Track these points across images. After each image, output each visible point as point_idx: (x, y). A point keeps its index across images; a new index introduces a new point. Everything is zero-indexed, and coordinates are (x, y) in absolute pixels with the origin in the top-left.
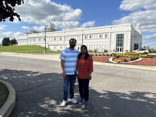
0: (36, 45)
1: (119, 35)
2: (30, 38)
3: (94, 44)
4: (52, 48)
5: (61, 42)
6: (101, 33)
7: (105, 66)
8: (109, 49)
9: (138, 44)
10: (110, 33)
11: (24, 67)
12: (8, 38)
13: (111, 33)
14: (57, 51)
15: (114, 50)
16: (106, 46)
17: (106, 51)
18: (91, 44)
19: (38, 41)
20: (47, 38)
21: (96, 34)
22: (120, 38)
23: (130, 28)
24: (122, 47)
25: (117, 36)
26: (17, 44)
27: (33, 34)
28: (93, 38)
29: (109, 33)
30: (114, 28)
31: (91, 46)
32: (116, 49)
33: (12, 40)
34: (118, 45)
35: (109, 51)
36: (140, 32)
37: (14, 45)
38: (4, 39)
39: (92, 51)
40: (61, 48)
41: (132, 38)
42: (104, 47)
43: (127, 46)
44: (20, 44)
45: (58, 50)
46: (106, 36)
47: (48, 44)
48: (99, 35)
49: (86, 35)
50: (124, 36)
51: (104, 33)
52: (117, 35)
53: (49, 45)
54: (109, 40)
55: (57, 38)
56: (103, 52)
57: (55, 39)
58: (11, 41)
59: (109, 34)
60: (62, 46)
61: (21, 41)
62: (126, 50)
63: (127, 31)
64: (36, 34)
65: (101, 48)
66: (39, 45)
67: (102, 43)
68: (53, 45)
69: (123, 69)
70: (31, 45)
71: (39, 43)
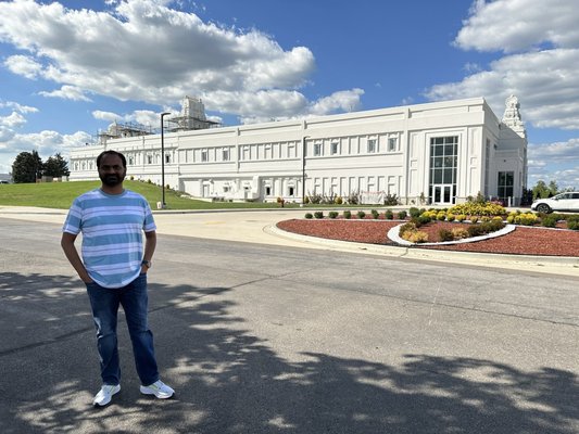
0: (136, 178)
1: (439, 140)
3: (348, 174)
4: (193, 190)
5: (229, 169)
6: (375, 135)
7: (363, 256)
8: (403, 194)
9: (512, 173)
10: (406, 133)
11: (52, 260)
12: (36, 154)
13: (409, 132)
14: (210, 200)
15: (422, 197)
16: (392, 181)
17: (391, 201)
18: (339, 174)
19: (142, 164)
20: (176, 152)
21: (355, 137)
22: (444, 151)
23: (479, 116)
24: (451, 186)
25: (432, 143)
26: (67, 174)
27: (123, 139)
28: (345, 152)
29: (401, 133)
30: (421, 115)
31: (336, 182)
32: (431, 194)
33: (50, 160)
34: (436, 177)
35: (403, 201)
36: (518, 130)
37: (55, 179)
38: (19, 159)
39: (340, 202)
40: (226, 189)
41: (487, 150)
42: (384, 187)
43: (470, 181)
44: (77, 175)
45: (214, 199)
46: (392, 145)
47: (180, 174)
48: (365, 141)
49: (318, 142)
50: (459, 144)
51: (365, 136)
52: (432, 139)
53: (181, 180)
54: (403, 158)
55: (212, 152)
56: (382, 202)
57: (204, 157)
58: (45, 165)
59: (404, 137)
60: (232, 184)
61: (80, 166)
62: (468, 195)
63: (469, 126)
64: (135, 138)
65: (373, 189)
66: (146, 179)
67: (376, 172)
68: (196, 179)
69: (427, 266)
71: (146, 171)
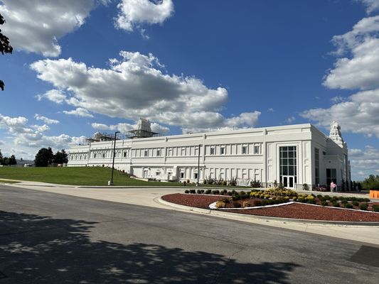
0: (105, 166)
1: (285, 148)
2: (94, 150)
3: (230, 166)
4: (138, 173)
5: (159, 161)
6: (246, 144)
8: (264, 181)
9: (335, 170)
12: (50, 149)
13: (266, 143)
14: (147, 180)
15: (276, 183)
16: (257, 172)
17: (256, 184)
18: (225, 166)
19: (110, 157)
20: (130, 151)
21: (234, 144)
22: (288, 155)
23: (308, 134)
24: (293, 177)
25: (280, 150)
26: (67, 162)
27: (101, 142)
28: (229, 154)
29: (262, 143)
31: (223, 171)
32: (280, 181)
33: (58, 153)
34: (284, 171)
35: (264, 185)
36: (339, 143)
37: (59, 165)
38: (40, 152)
39: (225, 184)
40: (157, 174)
43: (305, 174)
44: (72, 163)
45: (150, 179)
46: (256, 150)
47: (131, 164)
48: (240, 147)
49: (212, 147)
50: (297, 151)
51: (252, 143)
52: (280, 148)
53: (132, 168)
54: (262, 159)
55: (151, 151)
56: (249, 185)
57: (146, 154)
58: (55, 156)
59: (263, 146)
60: (161, 170)
61: (74, 158)
62: (304, 183)
63: (302, 141)
64: (108, 142)
65: (246, 177)
66: (111, 166)
67: (248, 166)
68: (140, 167)
70: (95, 165)
